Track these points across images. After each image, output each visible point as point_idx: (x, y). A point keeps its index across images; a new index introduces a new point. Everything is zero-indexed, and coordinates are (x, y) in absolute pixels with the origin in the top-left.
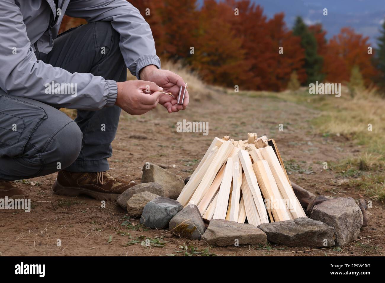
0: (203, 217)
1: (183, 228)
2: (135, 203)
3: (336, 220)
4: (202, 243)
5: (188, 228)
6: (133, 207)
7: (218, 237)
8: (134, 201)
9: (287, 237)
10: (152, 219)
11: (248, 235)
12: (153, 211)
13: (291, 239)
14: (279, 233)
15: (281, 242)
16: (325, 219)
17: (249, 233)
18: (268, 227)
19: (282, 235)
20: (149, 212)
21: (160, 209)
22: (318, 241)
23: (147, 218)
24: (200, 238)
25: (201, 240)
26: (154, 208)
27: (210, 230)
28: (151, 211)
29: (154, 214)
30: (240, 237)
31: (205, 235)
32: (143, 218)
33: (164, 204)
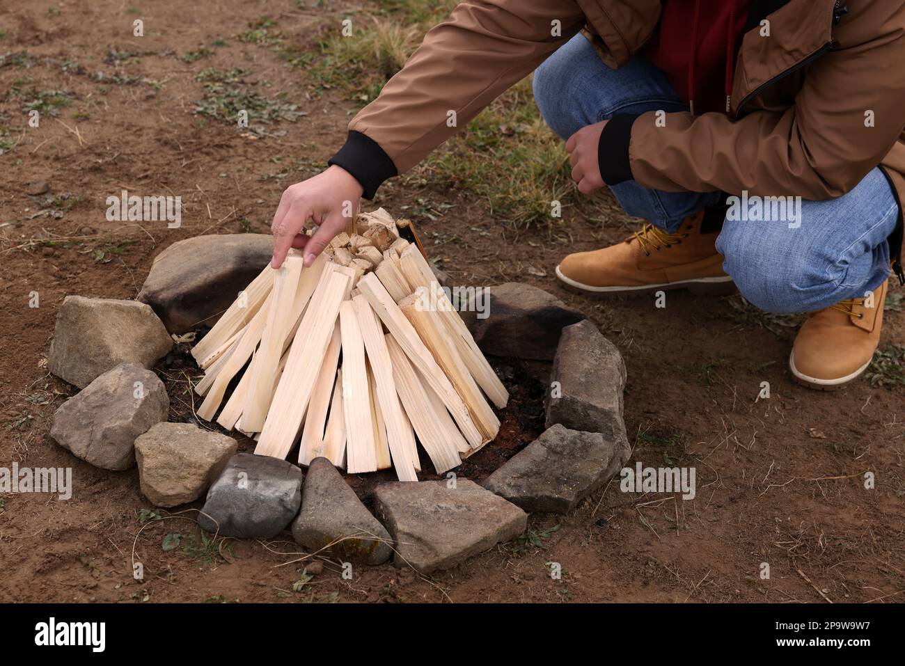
0: (350, 471)
1: (351, 548)
2: (169, 478)
3: (616, 417)
4: (410, 579)
5: (362, 547)
6: (171, 493)
7: (445, 557)
8: (160, 471)
9: (561, 502)
10: (239, 518)
12: (242, 505)
13: (570, 504)
14: (542, 496)
16: (589, 415)
17: (496, 524)
18: (507, 481)
19: (548, 498)
20: (228, 507)
21: (263, 502)
23: (225, 519)
24: (392, 558)
25: (405, 569)
26: (244, 500)
27: (410, 535)
28: (235, 504)
29: (245, 511)
30: (485, 540)
31: (407, 553)
32: (206, 517)
33: (268, 485)
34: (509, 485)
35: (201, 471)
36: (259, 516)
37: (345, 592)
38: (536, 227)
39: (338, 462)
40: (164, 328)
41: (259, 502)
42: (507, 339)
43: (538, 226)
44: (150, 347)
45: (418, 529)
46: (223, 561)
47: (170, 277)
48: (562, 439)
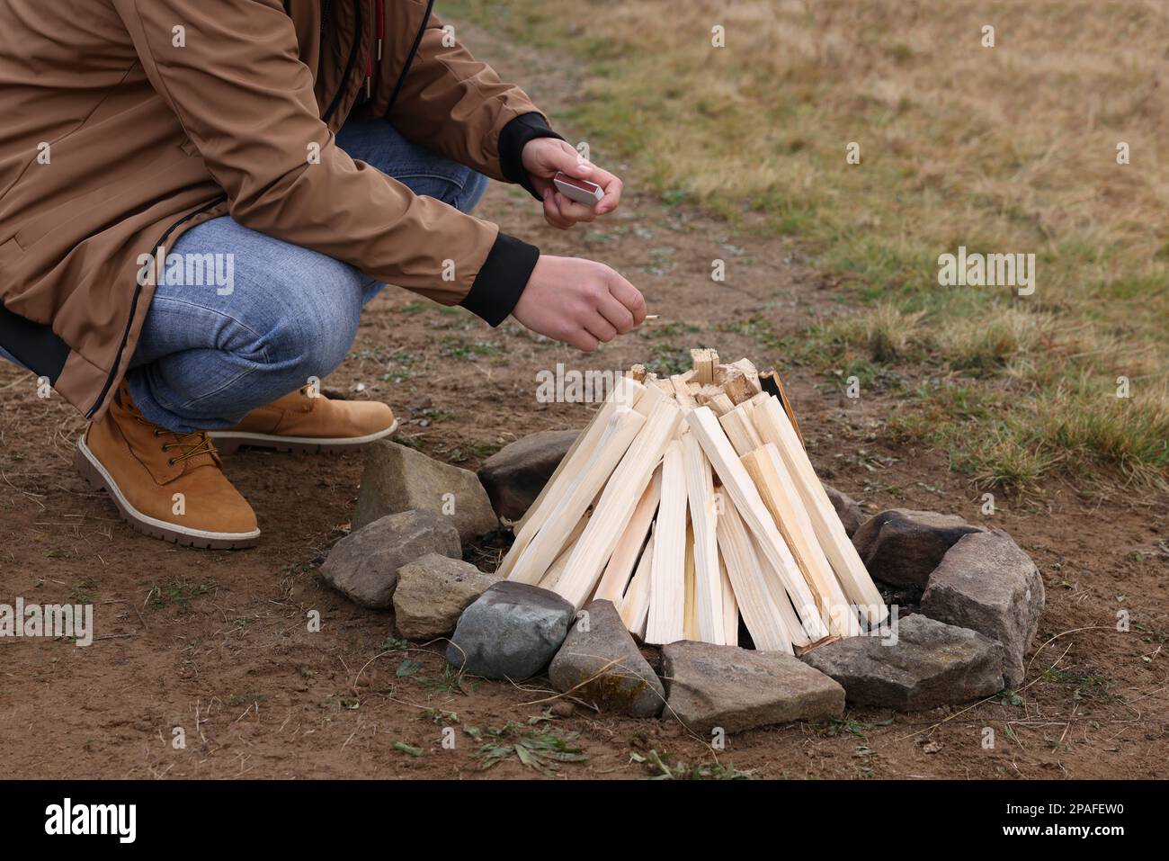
0: (649, 640)
1: (608, 687)
2: (422, 600)
3: (1003, 619)
4: (674, 733)
5: (622, 687)
6: (419, 614)
7: (722, 711)
8: (414, 593)
9: (897, 690)
10: (489, 650)
11: (799, 697)
12: (494, 632)
13: (909, 694)
14: (872, 678)
15: (877, 702)
16: (967, 615)
17: (799, 691)
18: (833, 658)
19: (882, 682)
20: (479, 633)
21: (516, 627)
22: (969, 686)
23: (474, 650)
24: (660, 712)
25: (671, 721)
26: (496, 624)
27: (686, 687)
28: (486, 630)
29: (496, 640)
30: (779, 704)
31: (677, 704)
32: (455, 648)
33: (526, 610)
34: (834, 663)
35: (459, 598)
36: (512, 647)
37: (589, 732)
38: (1004, 490)
39: (635, 628)
40: (489, 502)
41: (514, 626)
42: (905, 562)
43: (1007, 488)
44: (467, 517)
45: (697, 680)
46: (459, 691)
47: (512, 455)
48: (920, 629)
